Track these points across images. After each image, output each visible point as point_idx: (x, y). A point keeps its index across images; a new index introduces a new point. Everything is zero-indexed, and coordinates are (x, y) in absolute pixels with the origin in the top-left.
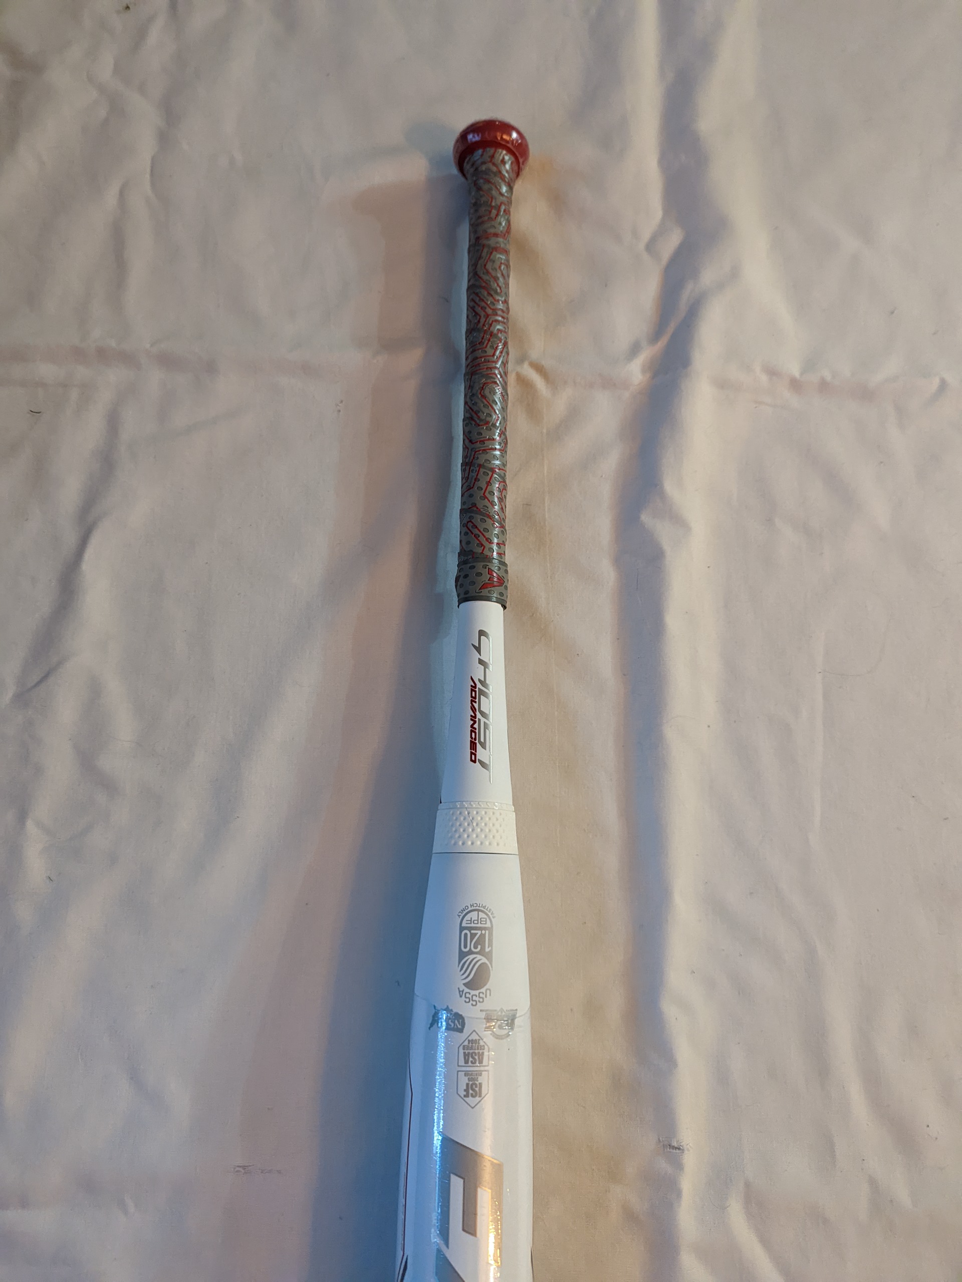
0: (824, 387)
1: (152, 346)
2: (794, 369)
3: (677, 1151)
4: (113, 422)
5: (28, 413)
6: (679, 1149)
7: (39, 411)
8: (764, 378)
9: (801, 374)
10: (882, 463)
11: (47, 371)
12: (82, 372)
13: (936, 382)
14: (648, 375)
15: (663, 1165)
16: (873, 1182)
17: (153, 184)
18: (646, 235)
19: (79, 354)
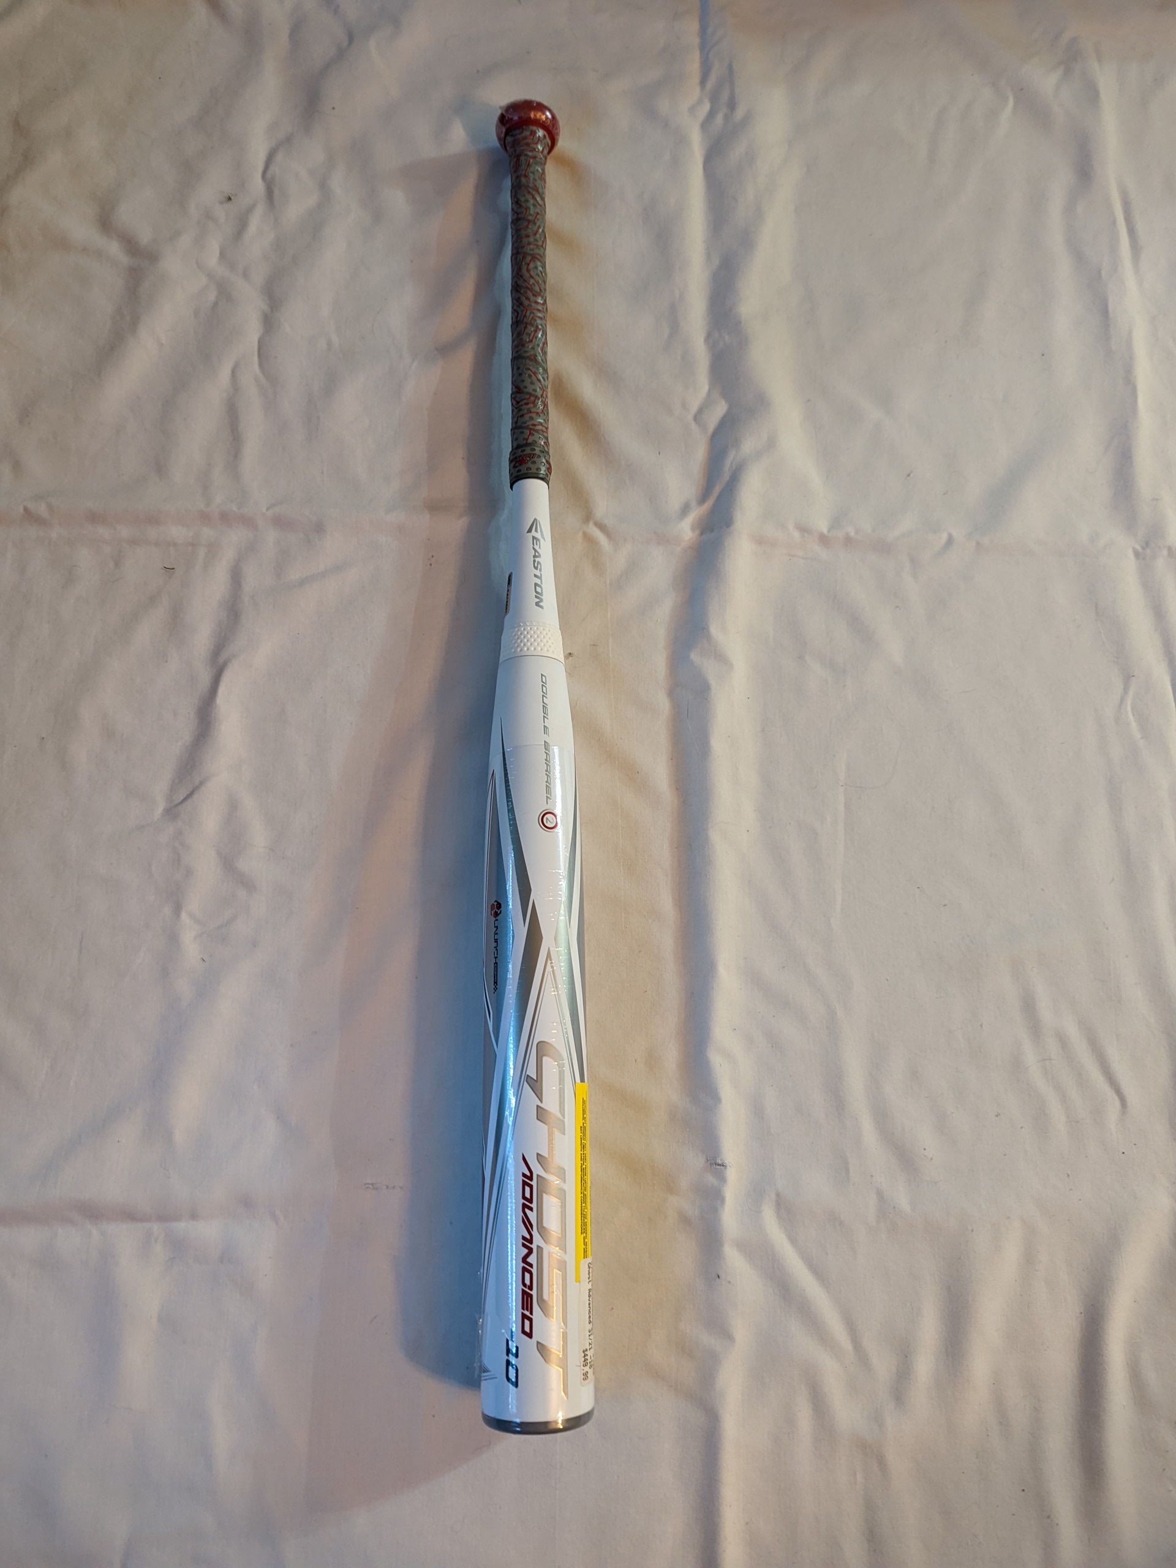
0: (848, 541)
1: (267, 510)
2: (823, 526)
3: (722, 1167)
4: (236, 577)
5: (162, 569)
6: (723, 1166)
7: (172, 567)
8: (796, 535)
9: (829, 532)
10: (897, 607)
11: (177, 533)
12: (207, 533)
13: (945, 536)
14: (697, 532)
15: (711, 1179)
16: (880, 1194)
17: (261, 365)
18: (694, 407)
19: (205, 518)
